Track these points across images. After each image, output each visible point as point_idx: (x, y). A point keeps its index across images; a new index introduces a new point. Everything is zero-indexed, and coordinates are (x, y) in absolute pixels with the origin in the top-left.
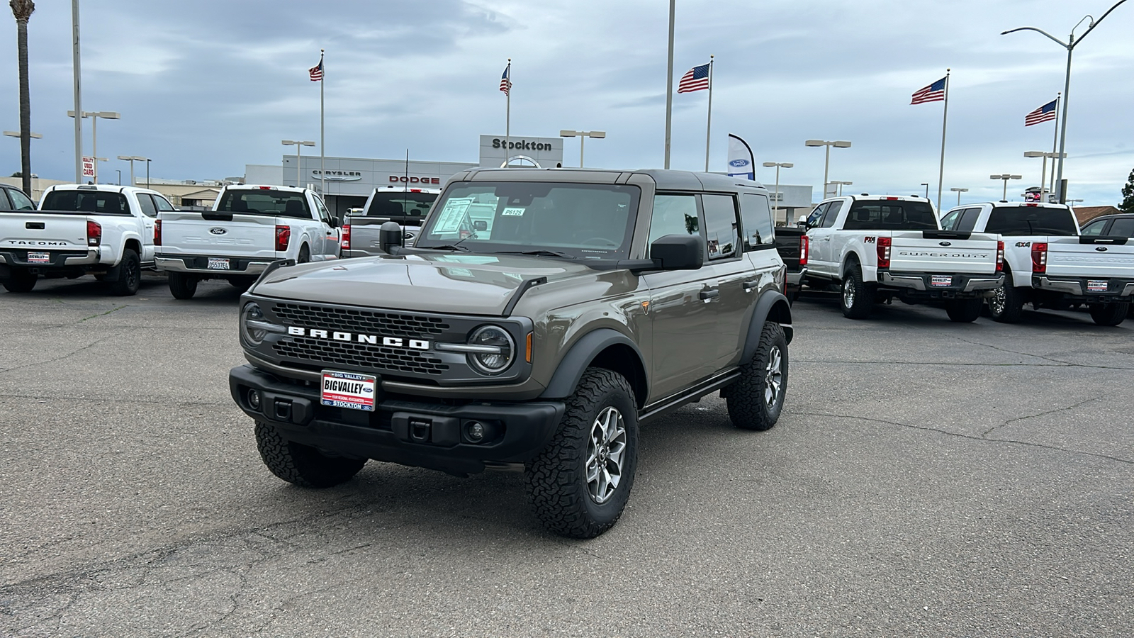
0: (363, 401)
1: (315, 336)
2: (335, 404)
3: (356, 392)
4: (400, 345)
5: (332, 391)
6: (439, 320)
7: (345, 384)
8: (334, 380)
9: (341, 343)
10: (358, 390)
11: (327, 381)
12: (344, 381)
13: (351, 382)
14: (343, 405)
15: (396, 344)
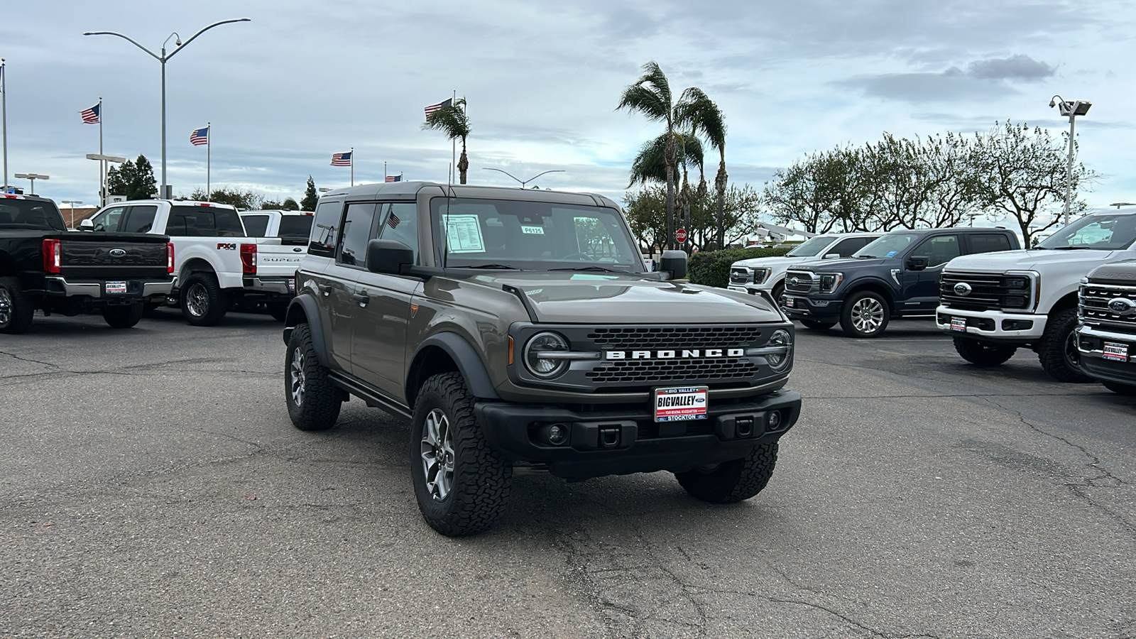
0: (696, 411)
1: (638, 357)
2: (670, 420)
3: (688, 404)
4: (721, 355)
5: (666, 408)
6: (754, 329)
7: (678, 398)
8: (666, 396)
9: (666, 361)
10: (690, 402)
11: (660, 399)
12: (676, 396)
13: (683, 395)
14: (677, 418)
15: (717, 355)
